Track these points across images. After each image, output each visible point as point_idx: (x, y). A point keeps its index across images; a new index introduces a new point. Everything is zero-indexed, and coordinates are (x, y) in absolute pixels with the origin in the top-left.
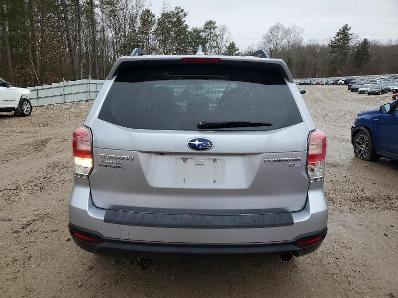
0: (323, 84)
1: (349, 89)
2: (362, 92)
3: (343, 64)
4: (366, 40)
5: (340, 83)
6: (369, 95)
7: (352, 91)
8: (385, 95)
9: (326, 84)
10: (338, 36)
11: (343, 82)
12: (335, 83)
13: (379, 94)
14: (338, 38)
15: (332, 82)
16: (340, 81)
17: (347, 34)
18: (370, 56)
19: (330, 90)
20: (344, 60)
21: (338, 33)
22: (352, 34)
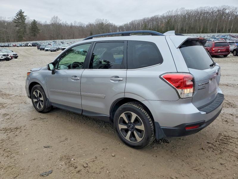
0: (18, 46)
1: (38, 49)
2: (47, 50)
3: (25, 34)
4: (34, 20)
5: (29, 45)
6: (51, 52)
7: (41, 50)
8: (58, 51)
9: (20, 46)
10: (17, 16)
11: (31, 45)
12: (26, 45)
13: (56, 51)
14: (17, 17)
15: (24, 45)
16: (29, 44)
17: (23, 16)
18: (39, 30)
19: (27, 50)
20: (25, 31)
21: (17, 14)
22: (26, 16)
